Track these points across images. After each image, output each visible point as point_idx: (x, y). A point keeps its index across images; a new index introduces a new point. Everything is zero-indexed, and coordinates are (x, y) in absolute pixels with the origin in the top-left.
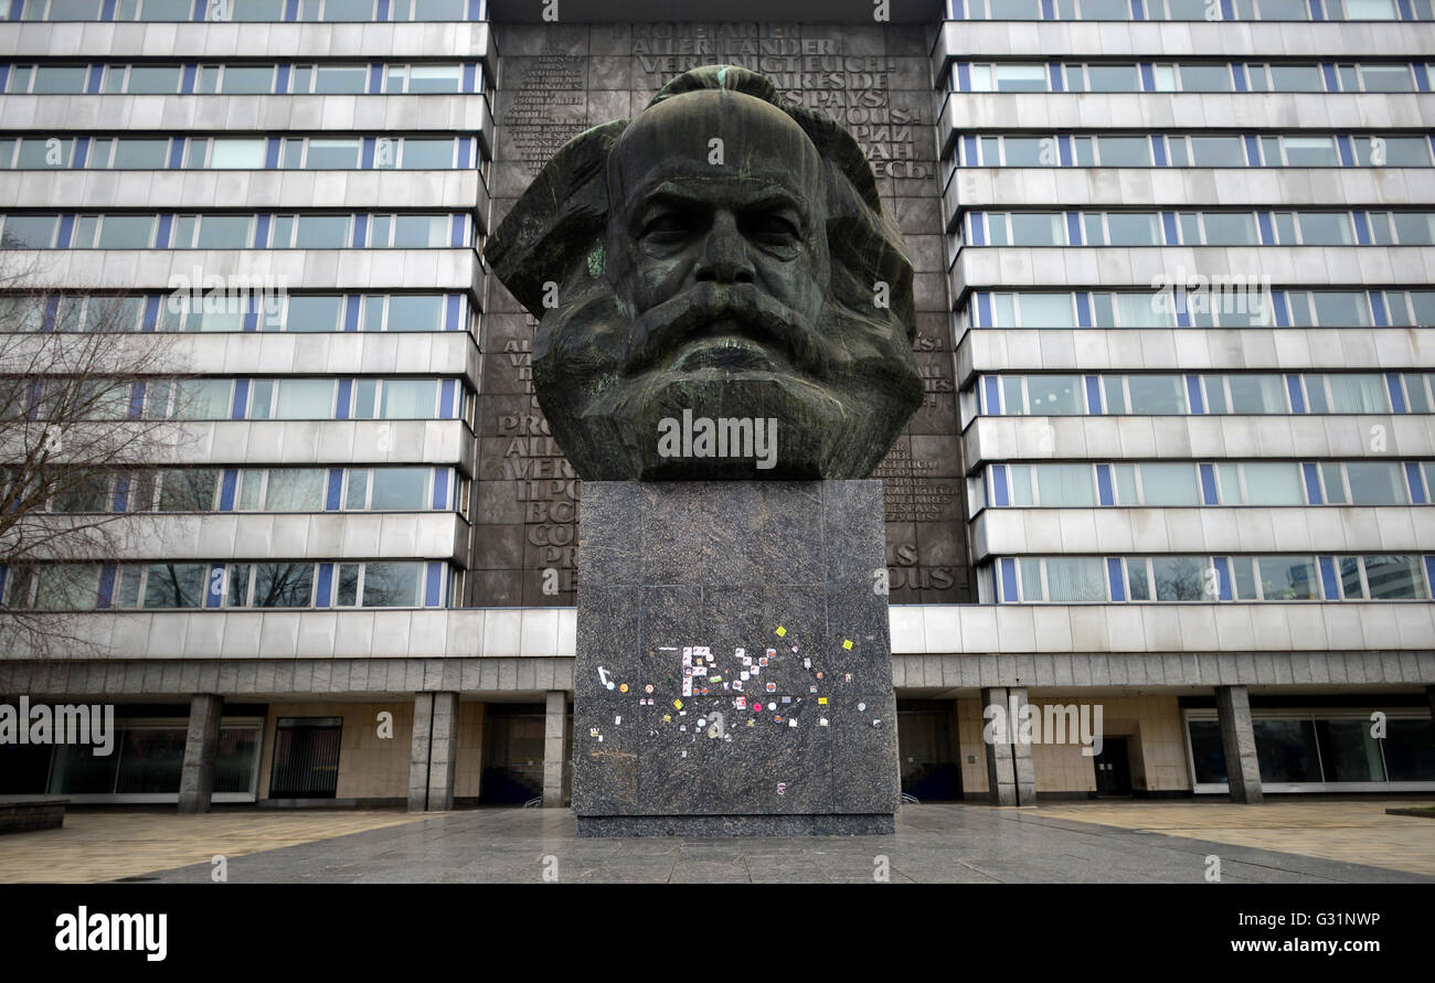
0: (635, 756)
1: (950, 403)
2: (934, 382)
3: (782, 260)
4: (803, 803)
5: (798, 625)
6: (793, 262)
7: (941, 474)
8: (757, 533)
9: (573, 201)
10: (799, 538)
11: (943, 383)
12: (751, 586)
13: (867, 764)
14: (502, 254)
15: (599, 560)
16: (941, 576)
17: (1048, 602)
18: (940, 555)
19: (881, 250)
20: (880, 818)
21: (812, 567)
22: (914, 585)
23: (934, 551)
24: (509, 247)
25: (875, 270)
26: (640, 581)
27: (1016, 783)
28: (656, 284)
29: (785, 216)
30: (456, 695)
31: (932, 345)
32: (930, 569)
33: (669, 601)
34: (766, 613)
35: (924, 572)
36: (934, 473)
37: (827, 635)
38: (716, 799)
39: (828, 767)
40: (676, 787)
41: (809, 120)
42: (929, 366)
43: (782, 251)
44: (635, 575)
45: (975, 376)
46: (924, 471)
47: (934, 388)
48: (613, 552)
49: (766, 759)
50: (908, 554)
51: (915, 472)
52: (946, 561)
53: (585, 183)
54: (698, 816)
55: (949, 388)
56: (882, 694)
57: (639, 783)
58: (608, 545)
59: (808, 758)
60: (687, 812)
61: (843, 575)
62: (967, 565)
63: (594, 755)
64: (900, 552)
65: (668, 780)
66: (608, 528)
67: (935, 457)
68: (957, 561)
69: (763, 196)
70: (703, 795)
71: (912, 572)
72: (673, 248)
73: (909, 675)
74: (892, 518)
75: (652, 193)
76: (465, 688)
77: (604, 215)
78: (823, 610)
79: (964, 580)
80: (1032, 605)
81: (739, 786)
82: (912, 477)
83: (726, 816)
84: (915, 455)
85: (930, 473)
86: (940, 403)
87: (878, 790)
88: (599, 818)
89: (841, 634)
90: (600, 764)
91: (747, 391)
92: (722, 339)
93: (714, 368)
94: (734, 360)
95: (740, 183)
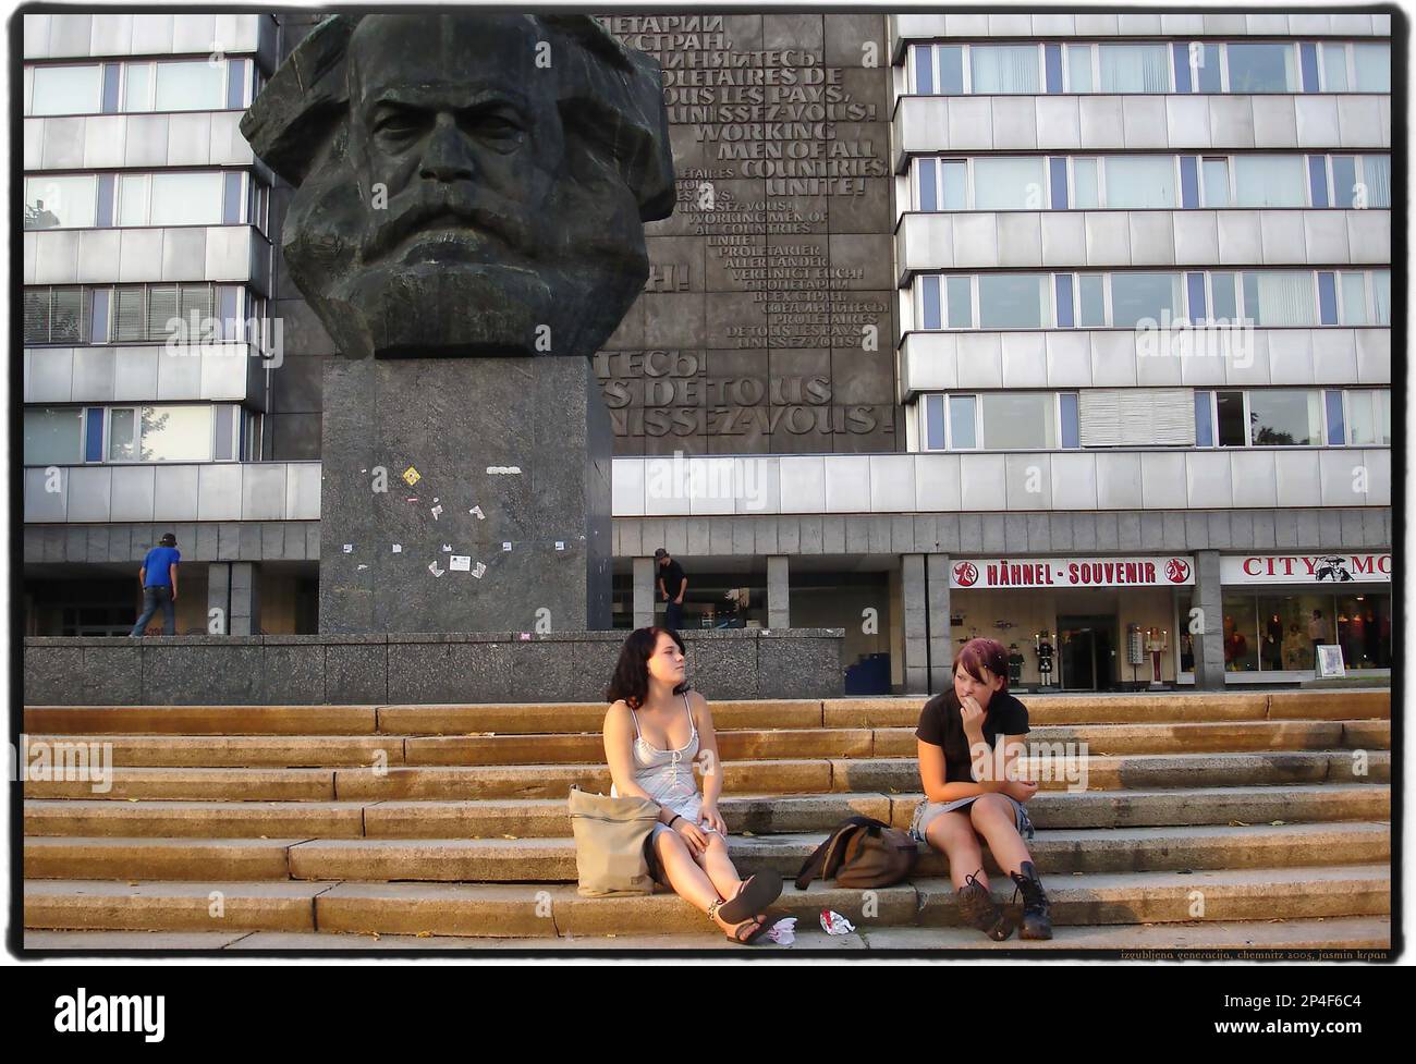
0: (370, 592)
1: (883, 191)
2: (863, 163)
3: (503, 153)
5: (508, 483)
6: (514, 154)
7: (867, 285)
10: (512, 408)
11: (874, 165)
13: (561, 597)
14: (257, 130)
15: (340, 429)
16: (860, 417)
17: (983, 450)
18: (860, 390)
19: (618, 123)
22: (827, 430)
23: (853, 384)
24: (262, 123)
25: (614, 142)
27: (929, 666)
29: (500, 115)
30: (258, 566)
31: (862, 113)
32: (847, 408)
33: (399, 464)
35: (839, 413)
36: (858, 284)
37: (533, 492)
42: (858, 141)
43: (501, 144)
44: (370, 442)
45: (908, 158)
46: (845, 282)
47: (863, 172)
50: (819, 390)
51: (832, 283)
52: (868, 399)
53: (329, 70)
55: (882, 171)
57: (374, 612)
58: (348, 416)
61: (548, 441)
62: (895, 403)
63: (338, 590)
64: (809, 386)
65: (397, 611)
66: (347, 401)
67: (859, 263)
68: (882, 398)
69: (478, 101)
71: (823, 412)
72: (402, 144)
73: (806, 539)
74: (801, 344)
75: (382, 98)
76: (266, 557)
77: (347, 102)
79: (889, 422)
80: (960, 453)
82: (829, 290)
84: (834, 261)
85: (853, 285)
86: (869, 192)
89: (544, 491)
90: (342, 598)
91: (459, 283)
92: (442, 232)
93: (433, 262)
94: (451, 253)
95: (457, 89)
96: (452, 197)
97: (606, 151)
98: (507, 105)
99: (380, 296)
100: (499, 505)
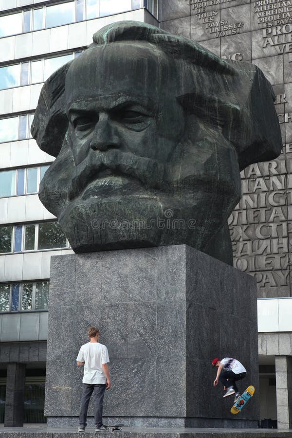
0: (71, 388)
3: (138, 131)
4: (142, 411)
5: (143, 322)
6: (144, 131)
9: (54, 108)
10: (145, 277)
12: (122, 303)
13: (172, 392)
14: (36, 133)
15: (58, 294)
19: (216, 105)
20: (178, 419)
21: (151, 293)
24: (38, 130)
25: (217, 116)
26: (75, 303)
29: (133, 110)
33: (86, 313)
34: (129, 317)
37: (156, 327)
39: (154, 393)
41: (167, 42)
43: (137, 126)
44: (72, 301)
48: (64, 290)
49: (127, 389)
53: (58, 97)
56: (180, 356)
57: (72, 400)
58: (62, 286)
59: (145, 389)
61: (165, 296)
63: (54, 388)
66: (61, 278)
72: (86, 133)
75: (69, 109)
78: (155, 314)
87: (176, 405)
88: (56, 417)
89: (163, 327)
90: (56, 392)
91: (108, 207)
92: (102, 180)
93: (96, 197)
94: (106, 191)
95: (106, 98)
96: (105, 159)
97: (213, 123)
98: (136, 104)
99: (69, 218)
100: (138, 335)
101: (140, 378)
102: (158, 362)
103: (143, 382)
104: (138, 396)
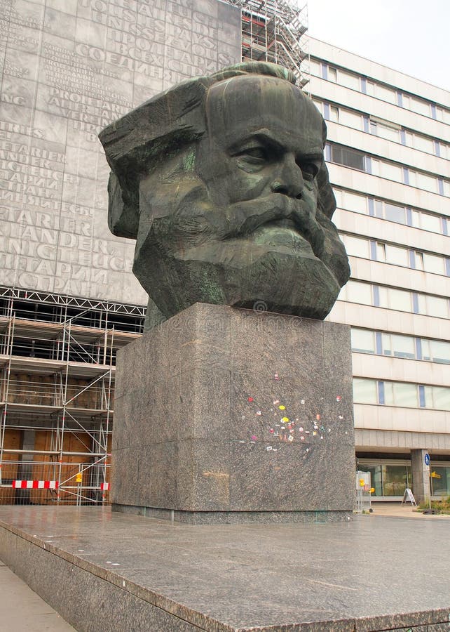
0: (228, 476)
3: (309, 190)
4: (312, 505)
6: (313, 192)
8: (291, 347)
9: (183, 121)
12: (288, 378)
13: (342, 483)
14: (117, 140)
15: (208, 353)
20: (347, 513)
21: (318, 371)
24: (123, 137)
26: (231, 369)
28: (249, 188)
29: (317, 165)
33: (246, 383)
38: (272, 501)
39: (325, 484)
40: (251, 495)
43: (309, 184)
44: (228, 365)
48: (216, 349)
49: (295, 479)
53: (189, 111)
54: (260, 512)
57: (231, 491)
58: (213, 344)
59: (315, 479)
60: (255, 509)
63: (205, 474)
65: (246, 490)
66: (212, 334)
69: (314, 152)
70: (264, 499)
72: (256, 167)
75: (256, 133)
77: (201, 134)
81: (282, 494)
83: (274, 511)
88: (207, 512)
89: (332, 411)
90: (209, 480)
100: (307, 418)
101: (310, 467)
102: (328, 449)
103: (313, 471)
104: (308, 488)
